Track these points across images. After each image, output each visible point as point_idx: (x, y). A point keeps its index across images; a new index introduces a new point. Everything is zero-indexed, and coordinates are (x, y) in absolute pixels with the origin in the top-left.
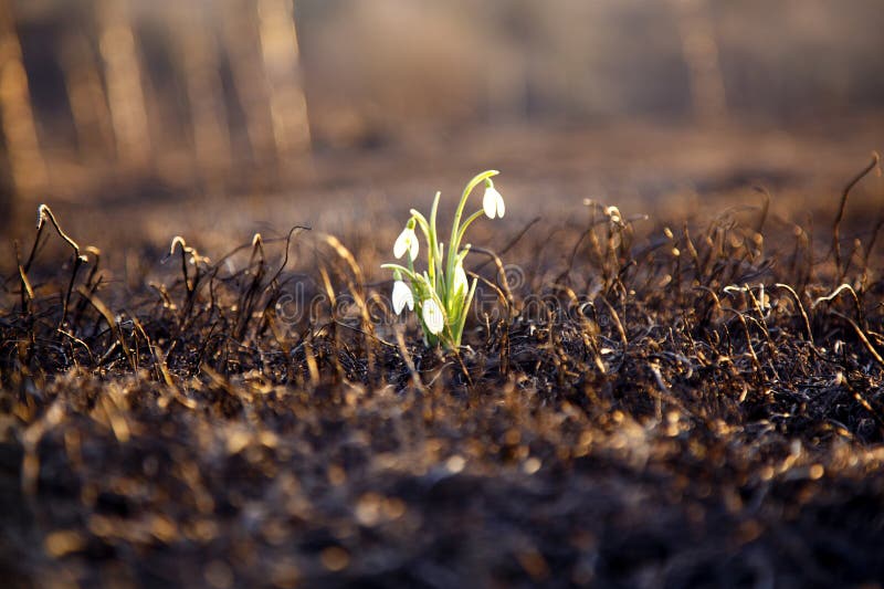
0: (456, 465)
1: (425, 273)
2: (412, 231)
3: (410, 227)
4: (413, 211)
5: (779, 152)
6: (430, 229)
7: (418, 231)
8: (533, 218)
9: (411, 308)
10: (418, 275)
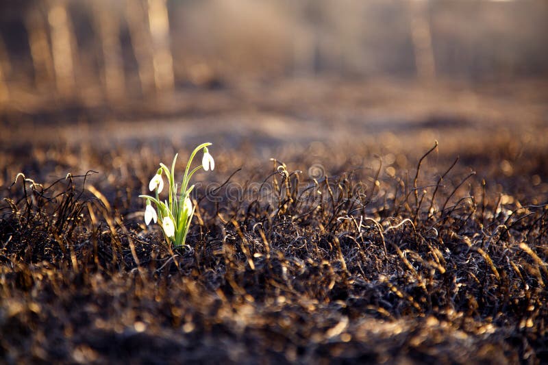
0: (140, 328)
1: (166, 201)
2: (160, 176)
3: (159, 174)
4: (161, 164)
5: (469, 105)
6: (170, 174)
7: (164, 176)
8: (238, 167)
9: (155, 222)
10: (161, 202)
